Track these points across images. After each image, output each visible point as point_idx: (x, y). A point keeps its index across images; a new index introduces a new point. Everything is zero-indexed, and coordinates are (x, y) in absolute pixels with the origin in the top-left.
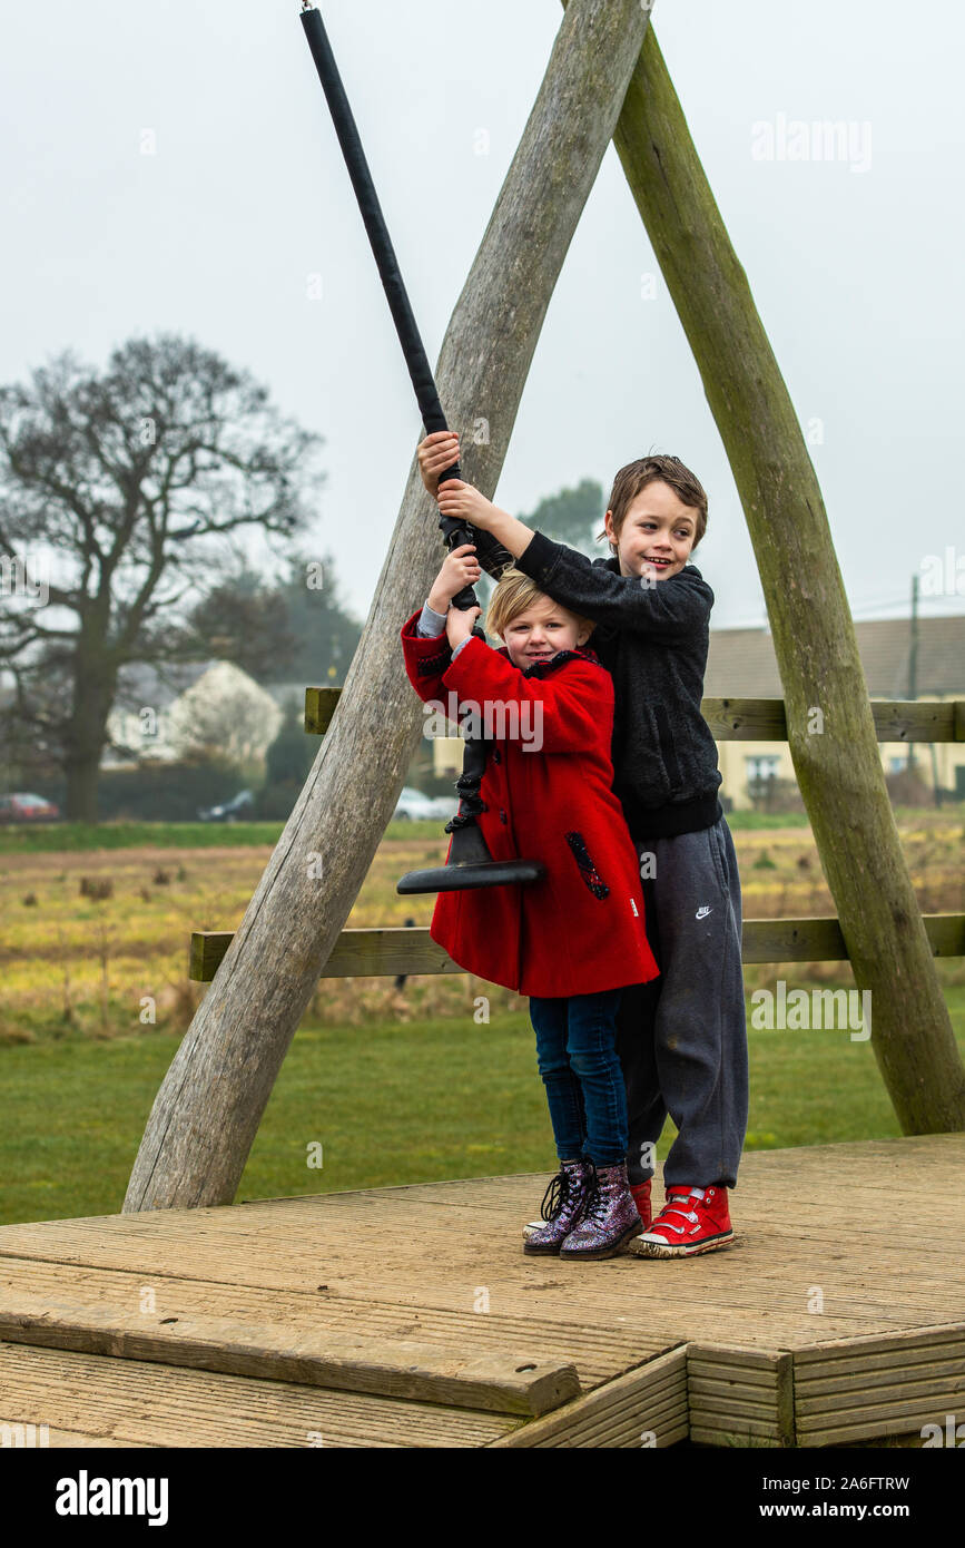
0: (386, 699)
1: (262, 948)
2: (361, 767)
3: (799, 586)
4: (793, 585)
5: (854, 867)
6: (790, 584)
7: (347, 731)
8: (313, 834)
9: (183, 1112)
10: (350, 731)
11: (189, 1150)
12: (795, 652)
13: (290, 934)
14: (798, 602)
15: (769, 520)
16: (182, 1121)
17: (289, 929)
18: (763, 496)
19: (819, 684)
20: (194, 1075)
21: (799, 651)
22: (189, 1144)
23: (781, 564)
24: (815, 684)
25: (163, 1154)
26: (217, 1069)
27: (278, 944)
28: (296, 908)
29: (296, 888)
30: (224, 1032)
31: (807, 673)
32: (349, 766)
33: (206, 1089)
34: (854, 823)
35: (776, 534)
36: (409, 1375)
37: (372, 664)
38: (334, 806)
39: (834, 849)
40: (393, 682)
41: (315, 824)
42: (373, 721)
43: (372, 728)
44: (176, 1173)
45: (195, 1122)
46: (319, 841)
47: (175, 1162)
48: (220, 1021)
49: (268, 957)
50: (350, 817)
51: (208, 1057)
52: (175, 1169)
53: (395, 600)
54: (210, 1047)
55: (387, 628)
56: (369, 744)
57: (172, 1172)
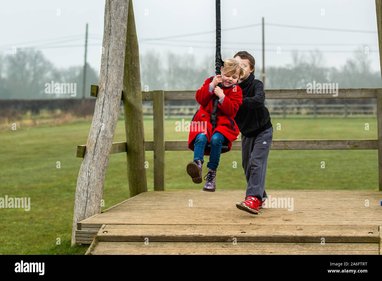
0: (118, 88)
1: (102, 149)
2: (116, 105)
3: (134, 63)
4: (133, 63)
5: (138, 130)
6: (132, 63)
7: (110, 96)
8: (108, 121)
9: (91, 190)
10: (111, 96)
11: (96, 199)
12: (131, 79)
13: (108, 145)
14: (134, 67)
15: (130, 48)
16: (92, 192)
17: (107, 144)
18: (130, 42)
19: (136, 87)
20: (92, 181)
21: (132, 79)
22: (95, 198)
23: (131, 59)
24: (135, 87)
25: (88, 201)
26: (98, 179)
27: (106, 148)
28: (108, 139)
29: (107, 134)
30: (97, 170)
31: (133, 84)
32: (113, 105)
33: (96, 184)
34: (139, 120)
35: (131, 51)
36: (340, 237)
37: (112, 80)
38: (112, 114)
39: (134, 125)
40: (119, 84)
41: (108, 119)
42: (116, 94)
43: (116, 95)
44: (94, 205)
45: (96, 192)
46: (110, 123)
47: (93, 203)
48: (95, 167)
49: (104, 151)
50: (115, 117)
51: (94, 176)
52: (94, 204)
53: (115, 64)
54: (94, 174)
55: (114, 71)
56: (116, 99)
57: (92, 205)
